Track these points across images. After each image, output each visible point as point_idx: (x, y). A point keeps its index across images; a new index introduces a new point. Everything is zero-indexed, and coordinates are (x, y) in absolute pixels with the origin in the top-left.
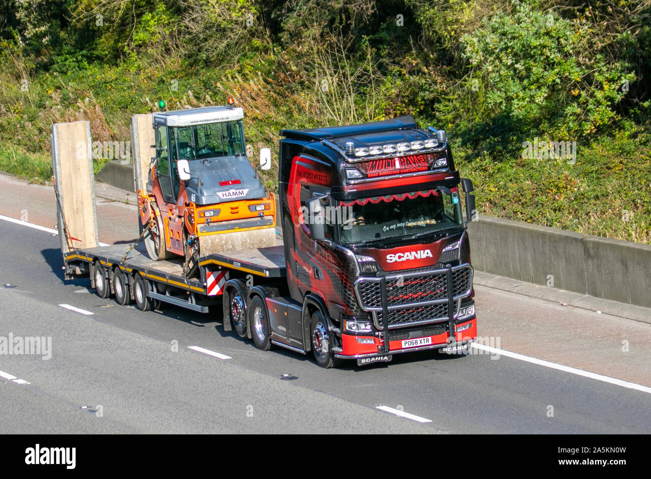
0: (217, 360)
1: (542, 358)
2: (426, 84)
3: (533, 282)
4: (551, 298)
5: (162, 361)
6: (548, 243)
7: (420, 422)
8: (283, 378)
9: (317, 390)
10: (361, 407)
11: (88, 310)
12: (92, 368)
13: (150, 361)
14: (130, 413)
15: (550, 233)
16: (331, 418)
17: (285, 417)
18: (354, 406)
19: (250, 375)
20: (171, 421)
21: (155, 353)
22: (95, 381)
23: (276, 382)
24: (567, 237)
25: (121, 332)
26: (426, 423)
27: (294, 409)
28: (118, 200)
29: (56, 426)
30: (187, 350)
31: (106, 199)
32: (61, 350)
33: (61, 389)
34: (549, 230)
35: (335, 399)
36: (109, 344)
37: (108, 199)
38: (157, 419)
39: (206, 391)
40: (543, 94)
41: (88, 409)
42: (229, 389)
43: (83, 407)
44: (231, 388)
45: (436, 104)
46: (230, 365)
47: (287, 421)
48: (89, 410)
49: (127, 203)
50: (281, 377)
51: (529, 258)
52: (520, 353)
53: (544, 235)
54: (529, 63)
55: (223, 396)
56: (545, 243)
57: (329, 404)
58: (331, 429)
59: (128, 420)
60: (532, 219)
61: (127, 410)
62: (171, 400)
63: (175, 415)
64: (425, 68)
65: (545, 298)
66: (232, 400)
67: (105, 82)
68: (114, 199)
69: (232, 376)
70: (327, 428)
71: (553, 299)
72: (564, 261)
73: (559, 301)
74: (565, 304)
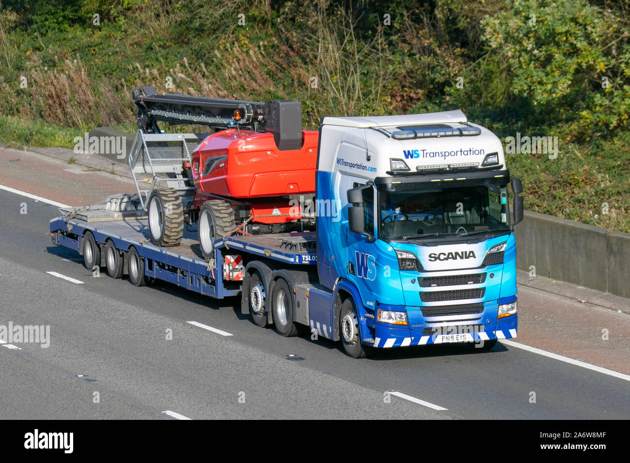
0: (218, 337)
1: (561, 354)
2: (437, 65)
3: (549, 277)
4: (568, 294)
5: (160, 334)
6: (568, 236)
7: (436, 410)
8: (289, 358)
9: (325, 373)
10: (372, 391)
11: (77, 279)
12: (85, 337)
13: (147, 334)
14: (129, 385)
15: (570, 226)
16: (342, 401)
17: (293, 396)
18: (365, 390)
19: (254, 353)
20: (173, 395)
21: (152, 326)
22: (90, 350)
23: (281, 362)
24: (589, 232)
25: (114, 303)
26: (441, 411)
27: (302, 389)
28: (102, 169)
29: (51, 393)
30: (186, 324)
31: (89, 167)
32: (52, 318)
33: (55, 356)
34: (570, 223)
35: (345, 382)
36: (102, 314)
37: (91, 167)
38: (158, 392)
39: (208, 367)
40: (567, 80)
41: (85, 377)
42: (232, 366)
43: (79, 376)
44: (234, 365)
45: (446, 87)
46: (231, 342)
47: (296, 401)
48: (85, 379)
49: (113, 173)
50: (286, 357)
51: (547, 251)
52: (537, 347)
53: (564, 227)
54: (551, 50)
55: (227, 372)
56: (566, 236)
57: (339, 386)
58: (342, 412)
59: (127, 391)
60: (549, 212)
61: (126, 381)
62: (172, 374)
63: (177, 389)
64: (438, 48)
65: (561, 294)
66: (236, 377)
67: (89, 46)
68: (99, 168)
69: (234, 353)
70: (338, 410)
71: (570, 296)
72: (584, 256)
73: (576, 297)
74: (583, 301)
